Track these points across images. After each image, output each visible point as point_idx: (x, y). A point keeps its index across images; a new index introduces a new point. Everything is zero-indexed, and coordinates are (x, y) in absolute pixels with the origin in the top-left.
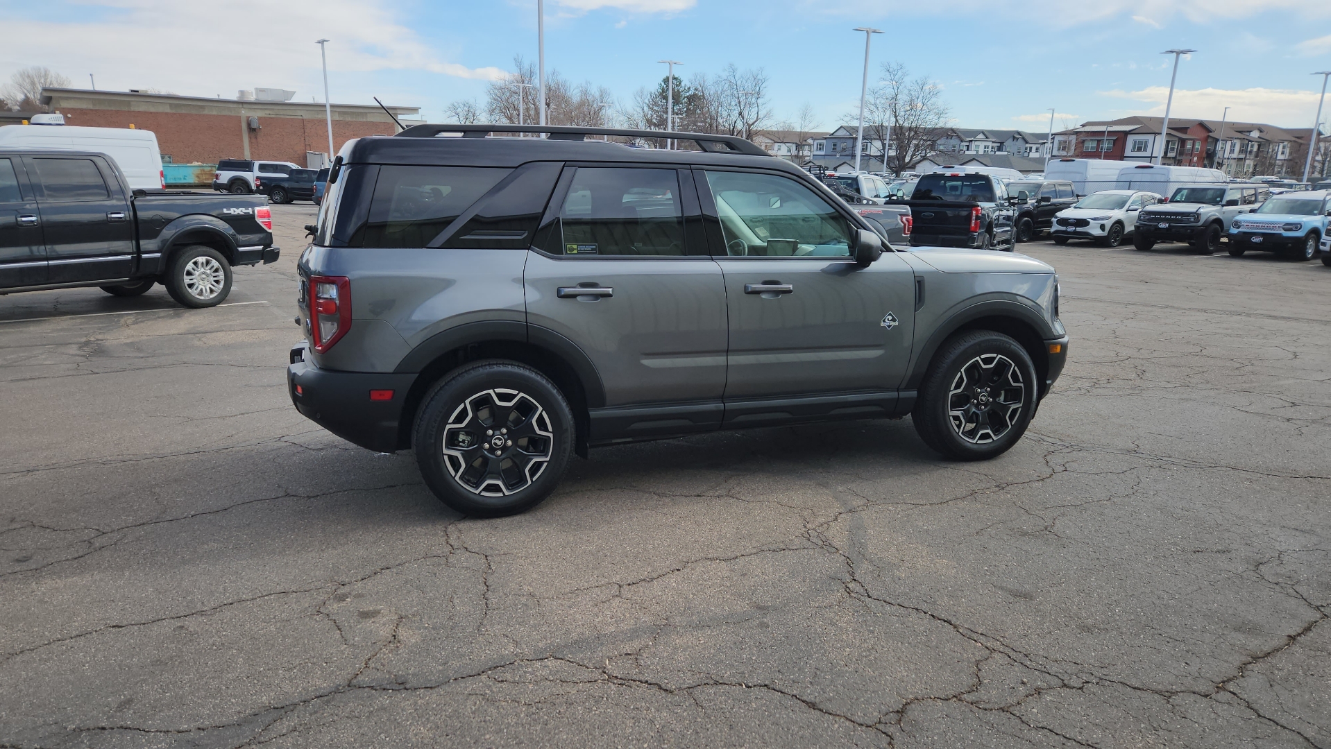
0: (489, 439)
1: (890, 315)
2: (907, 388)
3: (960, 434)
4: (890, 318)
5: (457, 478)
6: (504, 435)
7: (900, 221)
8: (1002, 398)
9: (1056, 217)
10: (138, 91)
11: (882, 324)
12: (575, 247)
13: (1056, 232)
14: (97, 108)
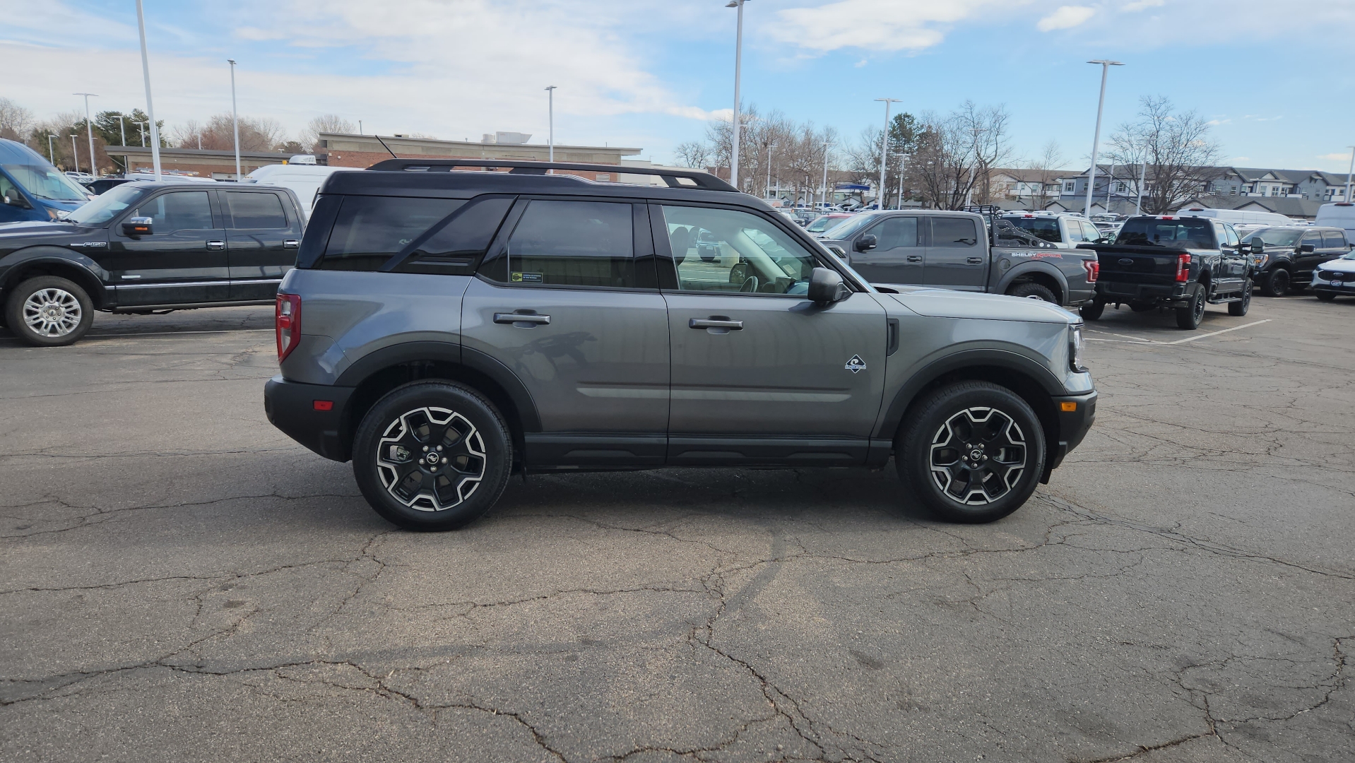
0: (424, 455)
1: (856, 358)
2: (881, 437)
3: (945, 492)
4: (856, 361)
5: (390, 490)
6: (439, 452)
7: (1083, 267)
8: (1002, 457)
9: (1319, 269)
10: (400, 136)
11: (847, 367)
12: (520, 275)
13: (1319, 286)
14: (362, 150)
